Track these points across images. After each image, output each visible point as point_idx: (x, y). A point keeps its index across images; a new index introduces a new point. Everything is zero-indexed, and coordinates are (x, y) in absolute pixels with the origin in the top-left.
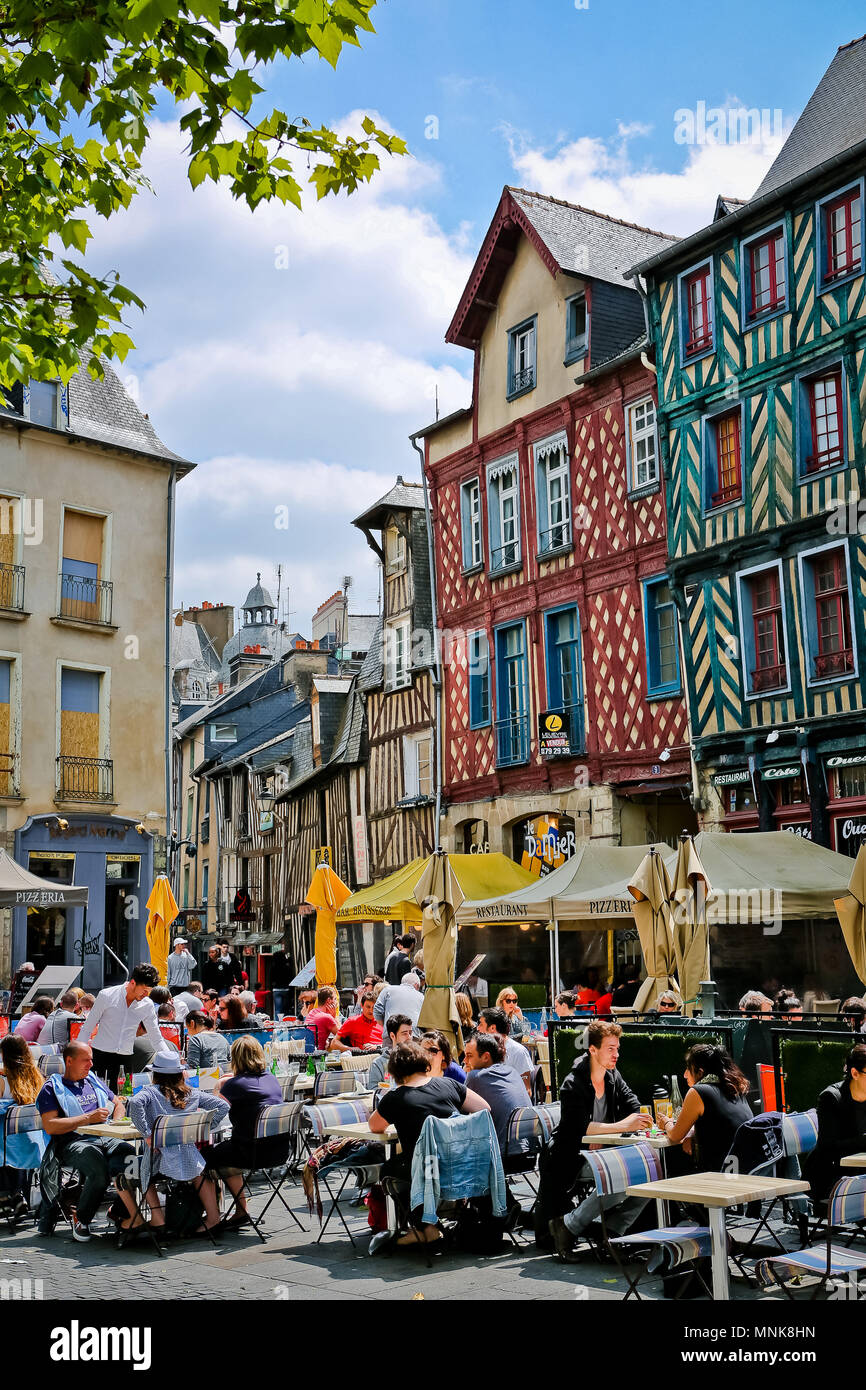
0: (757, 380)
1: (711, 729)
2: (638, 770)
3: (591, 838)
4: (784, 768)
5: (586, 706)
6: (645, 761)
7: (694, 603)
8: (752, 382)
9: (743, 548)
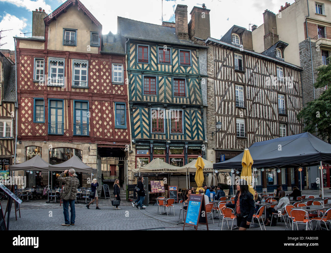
0: (161, 74)
1: (139, 137)
2: (107, 142)
3: (89, 155)
4: (160, 147)
5: (89, 125)
6: (112, 141)
7: (135, 111)
8: (160, 74)
9: (155, 104)
